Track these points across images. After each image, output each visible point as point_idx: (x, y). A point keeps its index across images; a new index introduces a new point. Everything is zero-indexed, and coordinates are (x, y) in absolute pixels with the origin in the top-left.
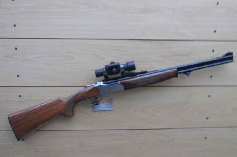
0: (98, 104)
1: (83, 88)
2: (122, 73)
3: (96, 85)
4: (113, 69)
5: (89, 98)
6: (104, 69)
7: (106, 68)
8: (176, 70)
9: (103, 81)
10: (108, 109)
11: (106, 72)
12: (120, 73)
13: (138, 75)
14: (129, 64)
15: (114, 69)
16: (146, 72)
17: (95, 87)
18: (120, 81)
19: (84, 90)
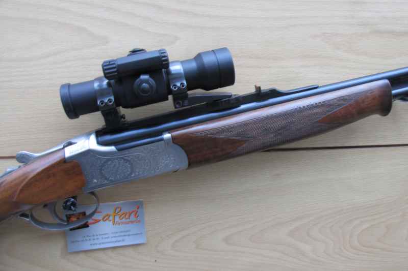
0: (86, 226)
1: (13, 165)
2: (180, 97)
3: (70, 152)
4: (138, 76)
5: (45, 206)
6: (99, 79)
7: (107, 75)
8: (386, 86)
9: (99, 133)
10: (129, 241)
11: (108, 94)
12: (170, 97)
13: (243, 107)
14: (209, 60)
15: (144, 77)
16: (274, 93)
17: (64, 161)
18: (169, 130)
19: (21, 172)
